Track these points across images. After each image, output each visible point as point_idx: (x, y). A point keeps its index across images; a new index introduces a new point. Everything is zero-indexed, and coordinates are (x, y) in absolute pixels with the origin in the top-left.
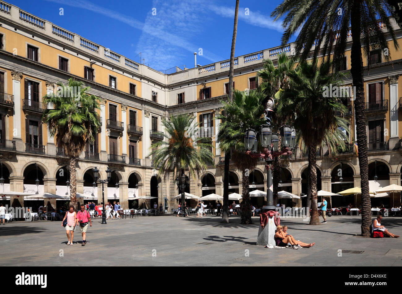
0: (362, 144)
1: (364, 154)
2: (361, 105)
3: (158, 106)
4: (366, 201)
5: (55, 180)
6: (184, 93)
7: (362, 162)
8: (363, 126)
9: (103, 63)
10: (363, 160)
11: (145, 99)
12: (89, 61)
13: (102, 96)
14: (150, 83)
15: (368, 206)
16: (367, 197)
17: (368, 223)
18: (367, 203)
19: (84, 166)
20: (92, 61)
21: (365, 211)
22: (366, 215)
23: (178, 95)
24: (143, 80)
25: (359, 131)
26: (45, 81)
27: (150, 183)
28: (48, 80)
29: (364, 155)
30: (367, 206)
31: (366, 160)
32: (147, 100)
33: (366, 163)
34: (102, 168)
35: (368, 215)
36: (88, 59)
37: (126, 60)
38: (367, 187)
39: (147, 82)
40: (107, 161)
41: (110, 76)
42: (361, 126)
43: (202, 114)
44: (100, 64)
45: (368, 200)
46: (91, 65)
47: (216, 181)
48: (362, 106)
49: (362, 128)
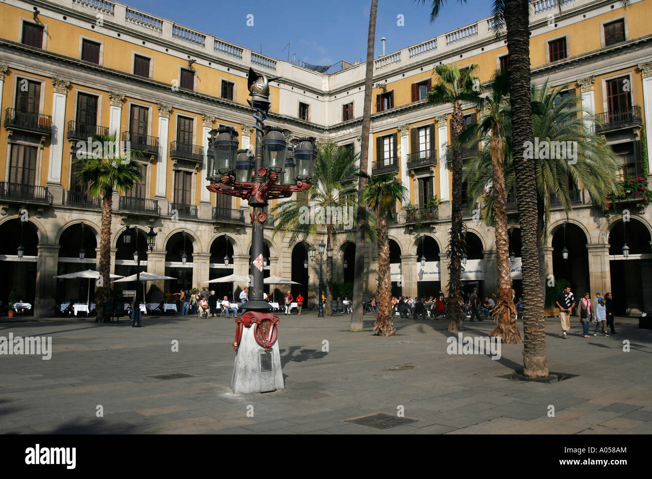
0: (520, 168)
1: (524, 190)
2: (518, 84)
3: (309, 125)
4: (530, 295)
5: (114, 250)
6: (352, 103)
7: (522, 207)
8: (523, 129)
9: (212, 60)
10: (523, 201)
11: (286, 116)
12: (187, 59)
13: (206, 114)
14: (295, 89)
15: (533, 305)
16: (532, 284)
17: (535, 345)
18: (530, 300)
19: (168, 227)
20: (192, 58)
21: (528, 316)
22: (533, 325)
23: (344, 106)
24: (282, 85)
25: (515, 140)
26: (108, 92)
27: (290, 255)
28: (113, 91)
29: (526, 192)
30: (531, 305)
31: (529, 202)
32: (288, 116)
33: (530, 208)
34: (200, 231)
35: (535, 326)
36: (185, 56)
37: (253, 54)
38: (531, 263)
39: (290, 88)
40: (210, 218)
41: (223, 81)
42: (519, 128)
43: (380, 136)
44: (206, 63)
45: (534, 293)
46: (190, 66)
47: (402, 252)
48: (522, 86)
49: (520, 131)
